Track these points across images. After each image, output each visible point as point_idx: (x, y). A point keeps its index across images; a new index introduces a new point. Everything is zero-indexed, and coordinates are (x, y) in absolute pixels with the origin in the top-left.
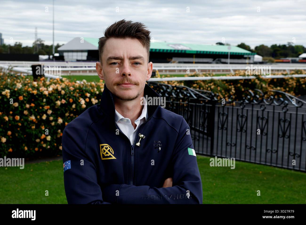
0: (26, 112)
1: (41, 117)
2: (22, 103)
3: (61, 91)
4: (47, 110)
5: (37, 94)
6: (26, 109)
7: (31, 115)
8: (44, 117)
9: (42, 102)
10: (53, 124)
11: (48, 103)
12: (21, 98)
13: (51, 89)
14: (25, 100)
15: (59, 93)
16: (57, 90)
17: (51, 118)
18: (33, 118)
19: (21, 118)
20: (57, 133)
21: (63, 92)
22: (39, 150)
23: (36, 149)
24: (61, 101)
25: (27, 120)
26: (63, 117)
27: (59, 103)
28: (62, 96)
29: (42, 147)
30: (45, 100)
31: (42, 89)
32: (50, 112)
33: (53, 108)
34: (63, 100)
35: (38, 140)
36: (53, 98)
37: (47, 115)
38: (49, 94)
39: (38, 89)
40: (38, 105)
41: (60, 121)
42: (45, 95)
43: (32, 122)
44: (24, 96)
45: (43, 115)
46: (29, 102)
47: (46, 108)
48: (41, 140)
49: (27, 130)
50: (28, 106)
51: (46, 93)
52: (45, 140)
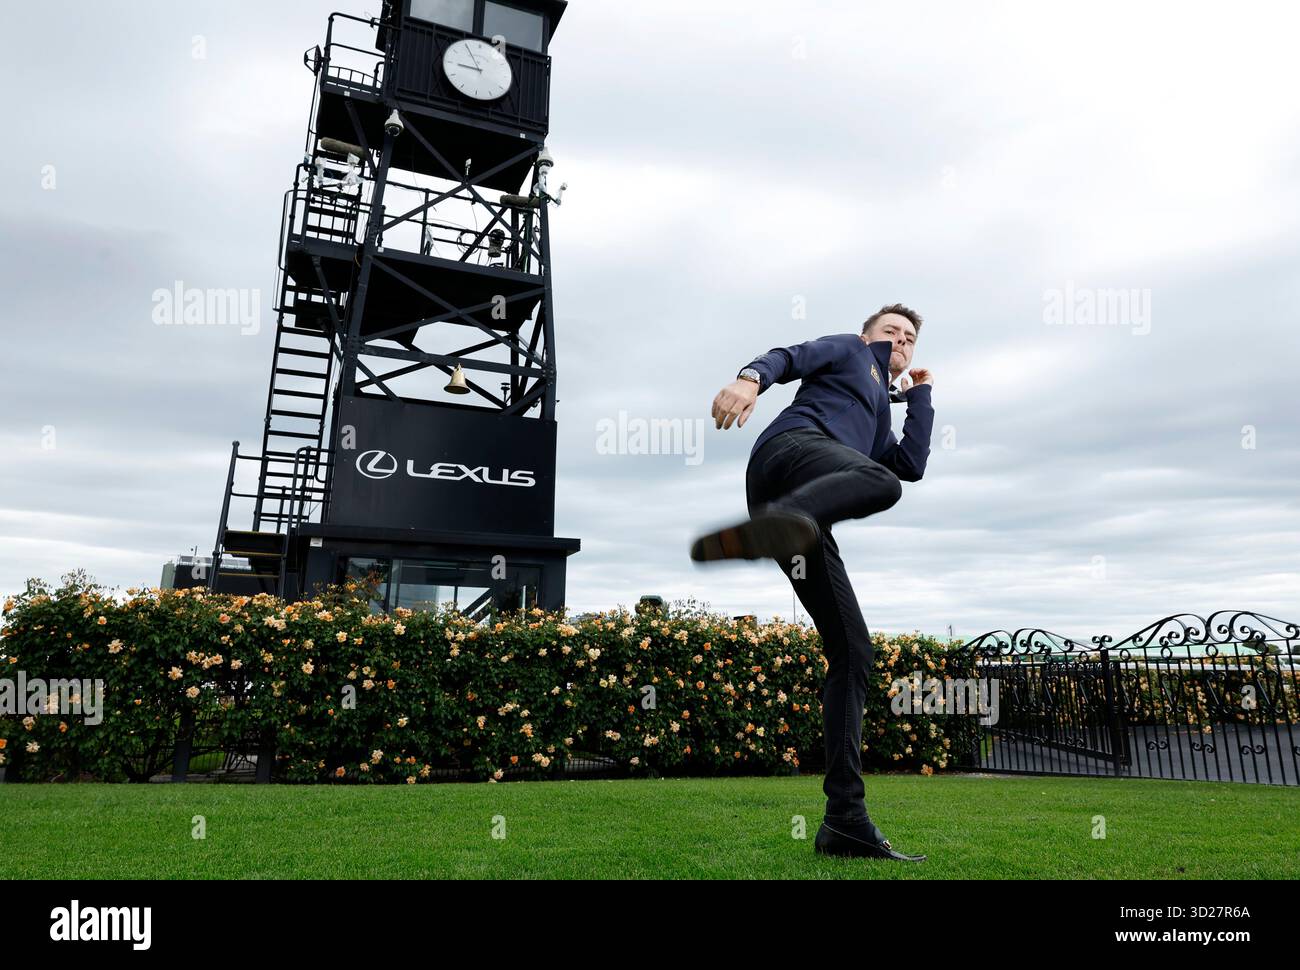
0: (716, 676)
1: (745, 686)
2: (709, 656)
3: (782, 639)
4: (757, 674)
5: (737, 642)
6: (716, 670)
7: (727, 682)
8: (751, 687)
9: (747, 657)
10: (769, 703)
11: (758, 661)
12: (708, 646)
13: (764, 634)
14: (715, 651)
15: (780, 643)
16: (775, 637)
17: (765, 692)
18: (730, 687)
19: (707, 687)
20: (777, 724)
21: (786, 641)
22: (742, 758)
23: (738, 754)
24: (783, 657)
25: (718, 691)
26: (788, 690)
27: (779, 661)
28: (786, 649)
29: (746, 750)
30: (752, 654)
31: (747, 633)
32: (762, 678)
33: (768, 670)
34: (787, 656)
35: (740, 735)
36: (768, 651)
37: (756, 683)
38: (760, 644)
39: (739, 633)
40: (739, 664)
41: (783, 697)
42: (753, 645)
43: (728, 694)
44: (712, 644)
45: (748, 683)
46: (724, 657)
47: (754, 669)
48: (747, 735)
49: (719, 712)
50: (720, 664)
51: (754, 640)
52: (753, 735)
